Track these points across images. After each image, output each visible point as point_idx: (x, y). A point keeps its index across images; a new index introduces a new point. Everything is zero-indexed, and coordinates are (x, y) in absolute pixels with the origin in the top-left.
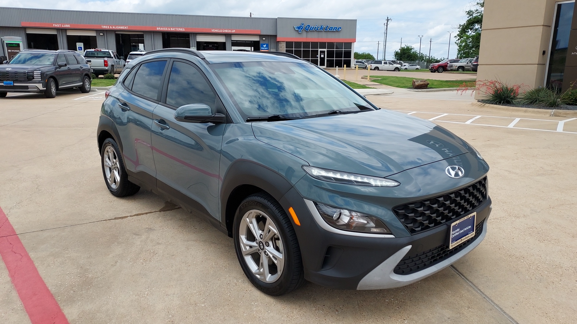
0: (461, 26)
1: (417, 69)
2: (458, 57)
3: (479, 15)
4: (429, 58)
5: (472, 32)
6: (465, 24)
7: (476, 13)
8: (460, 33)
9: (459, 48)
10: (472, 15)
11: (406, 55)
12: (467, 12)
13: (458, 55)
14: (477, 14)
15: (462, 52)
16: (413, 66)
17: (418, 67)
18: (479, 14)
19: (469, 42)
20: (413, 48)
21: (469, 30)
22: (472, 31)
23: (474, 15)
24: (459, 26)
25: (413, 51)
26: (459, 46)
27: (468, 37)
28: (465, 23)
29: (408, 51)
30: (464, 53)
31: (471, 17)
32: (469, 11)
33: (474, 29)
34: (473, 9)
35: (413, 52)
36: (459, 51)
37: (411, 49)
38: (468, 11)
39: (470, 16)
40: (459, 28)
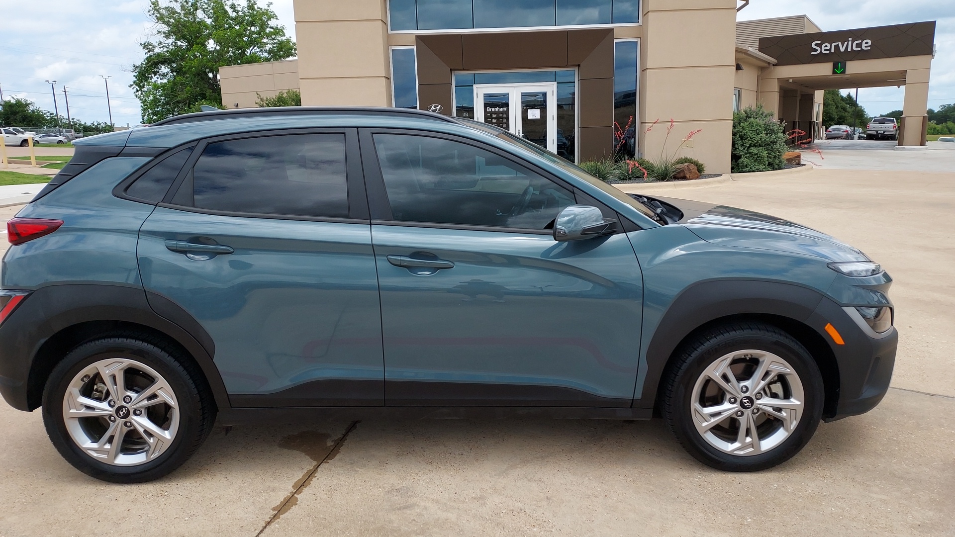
0: (137, 67)
1: (60, 142)
2: (143, 119)
3: (166, 52)
4: (70, 122)
5: (158, 78)
6: (142, 64)
7: (160, 48)
8: (138, 80)
9: (142, 105)
10: (152, 51)
11: (18, 117)
12: (143, 46)
13: (143, 117)
14: (162, 49)
15: (150, 112)
16: (49, 136)
17: (61, 138)
18: (166, 49)
19: (160, 96)
20: (30, 104)
21: (153, 75)
22: (157, 76)
23: (157, 50)
24: (133, 68)
25: (31, 108)
26: (143, 102)
27: (156, 87)
28: (143, 62)
29: (22, 109)
30: (155, 114)
31: (151, 53)
32: (145, 44)
33: (161, 73)
34: (154, 40)
35: (33, 111)
36: (144, 110)
37: (27, 105)
38: (143, 43)
39: (149, 51)
40: (133, 72)
